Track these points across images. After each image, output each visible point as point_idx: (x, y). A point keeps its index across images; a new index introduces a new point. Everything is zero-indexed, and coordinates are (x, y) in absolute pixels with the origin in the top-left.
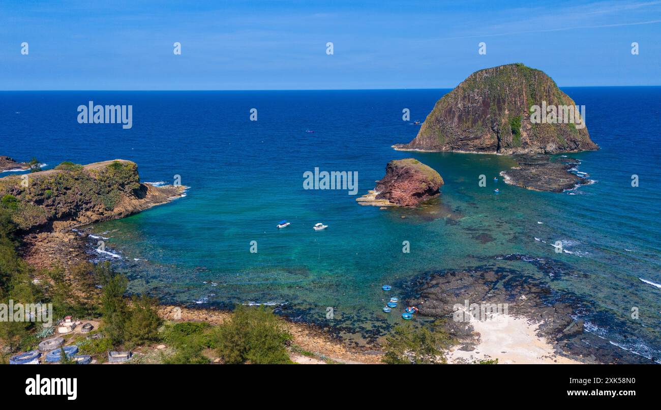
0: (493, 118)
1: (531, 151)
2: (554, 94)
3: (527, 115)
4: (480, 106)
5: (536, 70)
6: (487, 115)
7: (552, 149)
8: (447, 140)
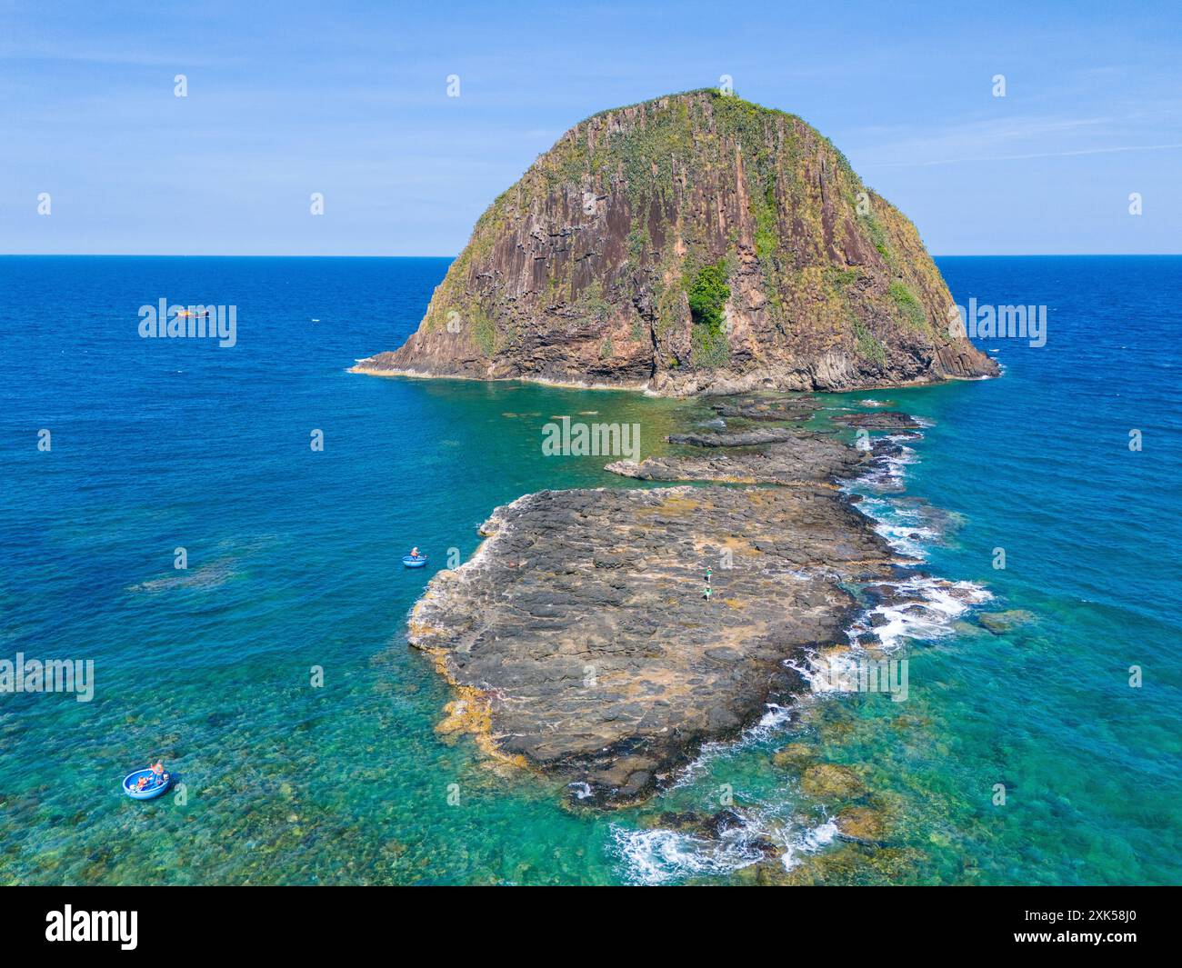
0: (639, 269)
1: (766, 380)
2: (838, 192)
3: (749, 259)
4: (599, 231)
5: (776, 113)
6: (619, 258)
7: (836, 373)
8: (501, 341)
